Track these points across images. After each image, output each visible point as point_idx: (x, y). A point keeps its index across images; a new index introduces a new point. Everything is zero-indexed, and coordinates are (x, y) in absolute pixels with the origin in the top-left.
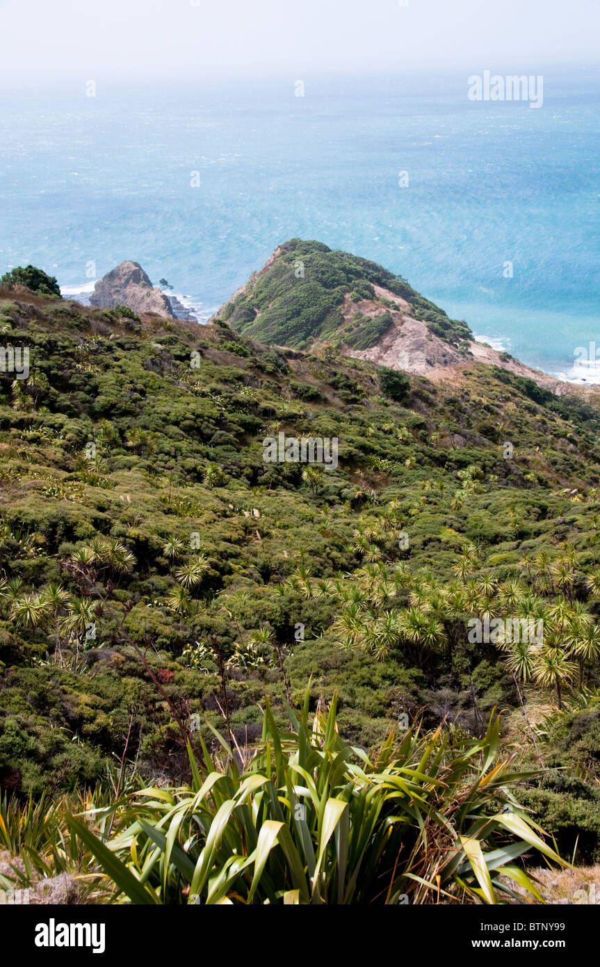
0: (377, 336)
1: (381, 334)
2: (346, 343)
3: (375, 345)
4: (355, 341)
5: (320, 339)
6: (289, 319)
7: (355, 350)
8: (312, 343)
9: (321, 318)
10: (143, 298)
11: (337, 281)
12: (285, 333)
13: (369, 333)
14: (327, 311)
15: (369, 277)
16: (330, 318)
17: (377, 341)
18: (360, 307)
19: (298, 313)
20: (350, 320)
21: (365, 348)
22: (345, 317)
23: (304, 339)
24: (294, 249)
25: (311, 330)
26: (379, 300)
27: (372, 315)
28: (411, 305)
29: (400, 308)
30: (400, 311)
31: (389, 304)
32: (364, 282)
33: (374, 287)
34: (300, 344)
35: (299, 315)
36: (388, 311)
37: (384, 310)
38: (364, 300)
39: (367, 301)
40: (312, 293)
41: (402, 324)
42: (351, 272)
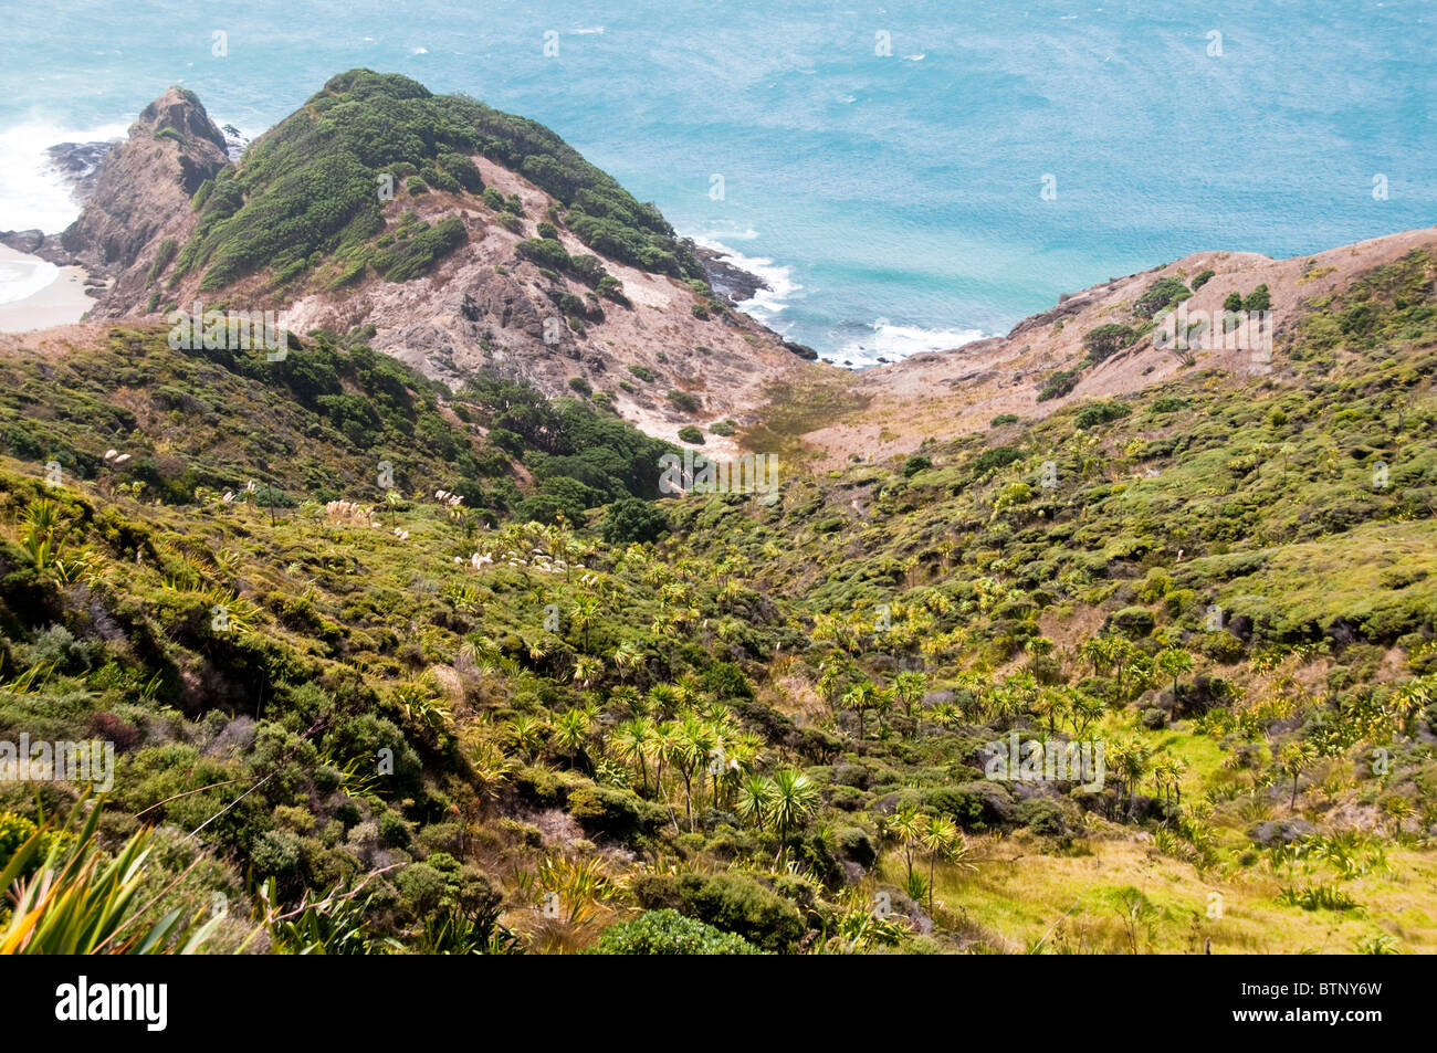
0: (428, 257)
1: (436, 256)
2: (375, 268)
3: (425, 275)
4: (390, 265)
5: (334, 258)
6: (282, 219)
7: (389, 280)
8: (317, 264)
9: (344, 219)
10: (149, 159)
11: (393, 152)
12: (272, 242)
13: (415, 252)
14: (354, 209)
15: (485, 148)
16: (358, 221)
17: (428, 268)
18: (418, 204)
19: (300, 208)
20: (394, 226)
21: (405, 280)
22: (388, 221)
23: (306, 255)
24: (344, 90)
25: (321, 241)
26: (481, 193)
27: (434, 219)
28: (558, 203)
29: (526, 209)
30: (523, 215)
31: (502, 201)
32: (458, 158)
33: (480, 166)
34: (295, 264)
35: (304, 211)
36: (465, 215)
37: (458, 212)
38: (432, 191)
39: (438, 193)
40: (337, 174)
41: (482, 238)
42: (443, 137)
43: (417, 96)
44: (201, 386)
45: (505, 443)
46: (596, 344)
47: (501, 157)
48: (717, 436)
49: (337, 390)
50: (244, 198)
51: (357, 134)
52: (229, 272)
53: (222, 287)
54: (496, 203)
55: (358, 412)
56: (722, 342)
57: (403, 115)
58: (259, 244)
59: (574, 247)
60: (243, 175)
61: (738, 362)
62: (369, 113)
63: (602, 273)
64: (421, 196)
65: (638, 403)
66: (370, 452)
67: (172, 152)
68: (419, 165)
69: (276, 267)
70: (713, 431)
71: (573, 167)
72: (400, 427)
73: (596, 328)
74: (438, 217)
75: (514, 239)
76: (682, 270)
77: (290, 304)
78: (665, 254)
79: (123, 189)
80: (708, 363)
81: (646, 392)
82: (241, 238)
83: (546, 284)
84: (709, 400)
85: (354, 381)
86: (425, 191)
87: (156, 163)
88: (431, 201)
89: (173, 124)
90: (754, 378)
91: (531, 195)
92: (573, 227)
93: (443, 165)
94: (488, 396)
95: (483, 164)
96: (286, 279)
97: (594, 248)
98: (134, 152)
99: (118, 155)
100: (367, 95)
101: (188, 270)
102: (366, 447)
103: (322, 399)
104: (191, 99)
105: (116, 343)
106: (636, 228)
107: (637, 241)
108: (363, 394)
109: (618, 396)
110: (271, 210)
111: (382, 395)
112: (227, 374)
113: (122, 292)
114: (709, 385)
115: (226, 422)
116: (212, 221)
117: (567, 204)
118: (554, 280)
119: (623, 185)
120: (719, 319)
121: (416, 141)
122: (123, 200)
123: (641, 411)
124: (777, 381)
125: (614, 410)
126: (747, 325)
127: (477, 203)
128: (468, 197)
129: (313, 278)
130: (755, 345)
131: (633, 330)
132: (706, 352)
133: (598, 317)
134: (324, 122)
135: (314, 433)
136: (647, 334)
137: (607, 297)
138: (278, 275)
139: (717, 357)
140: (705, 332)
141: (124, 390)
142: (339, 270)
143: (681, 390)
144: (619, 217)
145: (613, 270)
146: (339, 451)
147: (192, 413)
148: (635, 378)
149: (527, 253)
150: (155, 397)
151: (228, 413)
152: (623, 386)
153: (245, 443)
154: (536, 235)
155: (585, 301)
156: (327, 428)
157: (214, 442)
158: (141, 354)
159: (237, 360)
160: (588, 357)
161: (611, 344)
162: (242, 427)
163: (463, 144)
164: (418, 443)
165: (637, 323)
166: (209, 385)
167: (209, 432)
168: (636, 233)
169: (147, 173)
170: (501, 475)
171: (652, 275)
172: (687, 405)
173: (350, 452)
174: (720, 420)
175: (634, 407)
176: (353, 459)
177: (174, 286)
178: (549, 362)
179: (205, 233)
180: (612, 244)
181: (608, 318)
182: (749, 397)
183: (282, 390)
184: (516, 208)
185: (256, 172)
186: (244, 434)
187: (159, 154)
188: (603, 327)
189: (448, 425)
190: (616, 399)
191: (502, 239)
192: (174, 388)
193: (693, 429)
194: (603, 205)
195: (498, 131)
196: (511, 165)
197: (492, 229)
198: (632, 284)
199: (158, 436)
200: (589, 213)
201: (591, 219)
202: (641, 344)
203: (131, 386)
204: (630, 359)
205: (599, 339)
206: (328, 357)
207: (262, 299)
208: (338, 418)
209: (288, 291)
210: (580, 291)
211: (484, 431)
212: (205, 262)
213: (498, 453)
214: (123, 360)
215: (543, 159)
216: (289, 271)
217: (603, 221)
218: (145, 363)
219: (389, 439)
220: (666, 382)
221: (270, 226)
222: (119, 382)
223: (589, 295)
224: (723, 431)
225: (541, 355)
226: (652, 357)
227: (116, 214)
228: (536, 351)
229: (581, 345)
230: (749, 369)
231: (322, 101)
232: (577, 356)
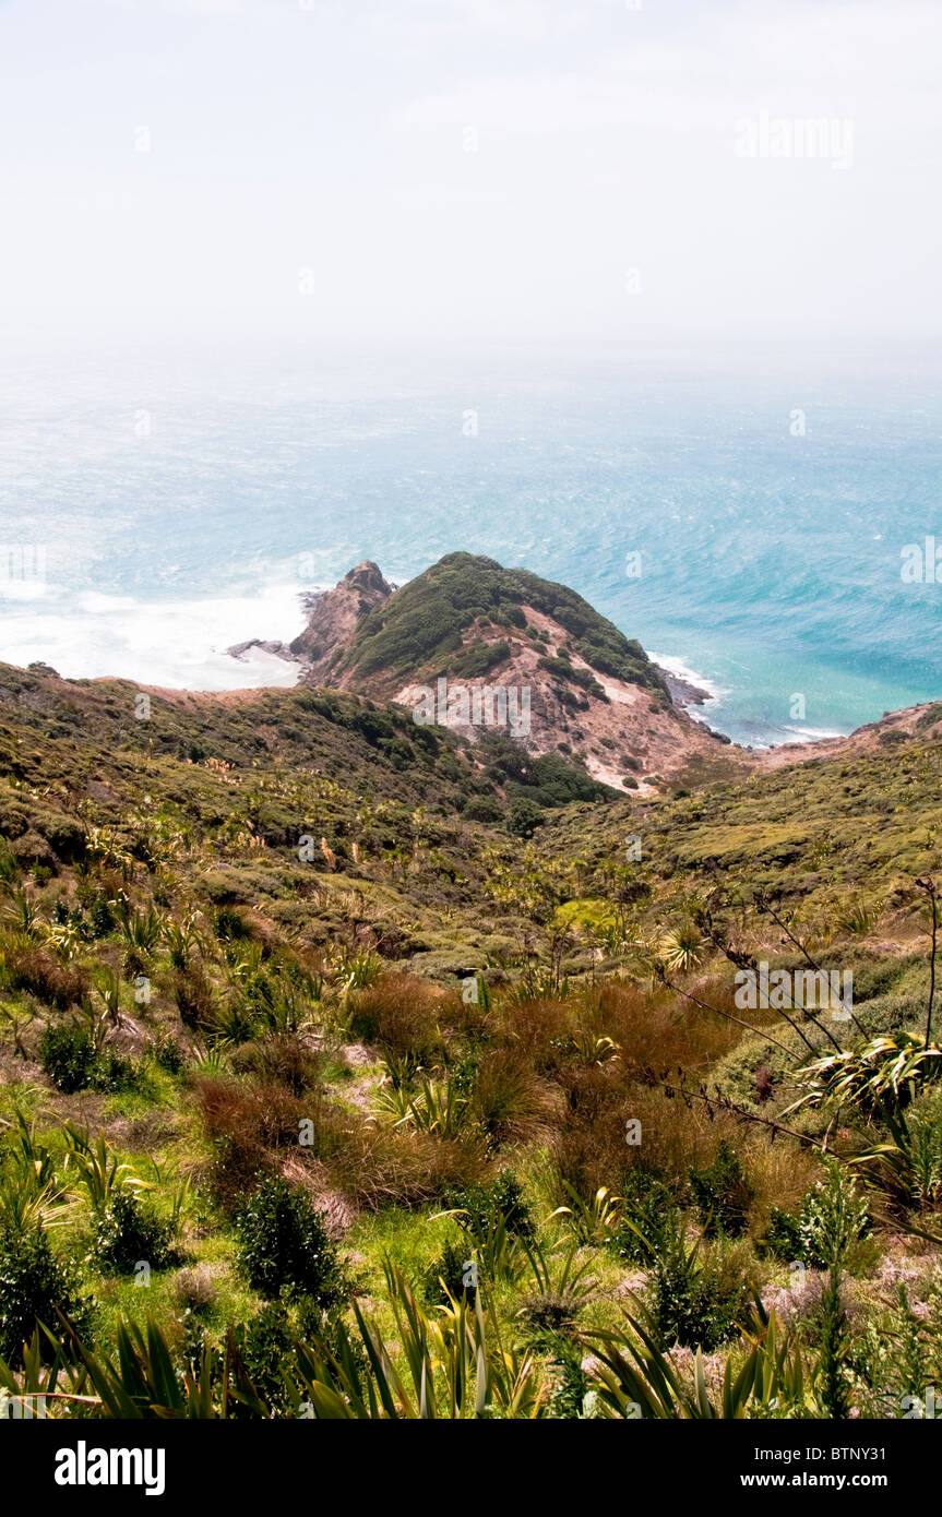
0: (485, 665)
1: (490, 665)
2: (453, 669)
4: (460, 670)
5: (430, 662)
6: (403, 638)
7: (461, 677)
8: (420, 666)
9: (438, 639)
10: (343, 601)
12: (395, 651)
13: (478, 661)
14: (446, 633)
15: (532, 601)
16: (447, 641)
17: (484, 671)
18: (483, 633)
19: (415, 631)
20: (467, 645)
21: (470, 678)
22: (465, 642)
23: (414, 660)
24: (450, 563)
25: (424, 652)
26: (524, 627)
27: (492, 642)
28: (572, 637)
29: (552, 639)
30: (549, 643)
31: (537, 634)
32: (514, 607)
33: (526, 612)
34: (408, 665)
35: (415, 633)
36: (510, 640)
37: (506, 639)
38: (493, 626)
39: (496, 626)
40: (438, 612)
41: (519, 655)
42: (505, 594)
43: (492, 568)
44: (308, 727)
45: (493, 775)
46: (581, 724)
47: (539, 606)
48: (647, 785)
49: (391, 735)
50: (384, 625)
51: (453, 590)
52: (370, 668)
53: (364, 677)
54: (533, 634)
55: (401, 749)
56: (665, 727)
57: (482, 579)
58: (388, 652)
59: (578, 663)
60: (385, 611)
61: (672, 741)
62: (461, 576)
63: (593, 680)
64: (486, 628)
65: (601, 761)
66: (404, 773)
67: (355, 598)
68: (487, 609)
69: (396, 666)
70: (645, 782)
71: (586, 615)
72: (425, 760)
73: (582, 713)
74: (494, 641)
75: (538, 656)
76: (648, 682)
77: (402, 689)
78: (638, 671)
79: (326, 618)
80: (651, 739)
81: (608, 755)
82: (378, 648)
83: (554, 685)
84: (647, 763)
85: (405, 732)
86: (489, 625)
87: (346, 604)
88: (492, 631)
89: (361, 582)
90: (681, 751)
91: (555, 630)
92: (581, 651)
93: (503, 610)
94: (491, 747)
95: (528, 611)
96: (400, 674)
97: (591, 665)
98: (335, 597)
99: (326, 599)
100: (462, 567)
101: (347, 667)
102: (402, 770)
103: (381, 740)
104: (374, 567)
105: (265, 700)
106: (623, 655)
107: (621, 663)
108: (409, 740)
109: (588, 755)
110: (397, 632)
111: (421, 741)
112: (325, 721)
113: (312, 677)
114: (650, 753)
115: (318, 748)
116: (364, 638)
117: (578, 637)
118: (559, 682)
119: (618, 628)
120: (666, 714)
121: (488, 595)
122: (325, 624)
123: (602, 766)
124: (695, 754)
125: (584, 764)
126: (684, 719)
127: (521, 634)
128: (515, 629)
129: (416, 674)
130: (686, 731)
131: (607, 717)
132: (652, 733)
133: (585, 707)
134: (434, 581)
135: (372, 759)
136: (615, 719)
137: (594, 695)
138: (396, 671)
139: (659, 737)
140: (655, 720)
141: (265, 726)
142: (432, 670)
143: (630, 755)
144: (611, 647)
145: (599, 678)
146: (384, 770)
147: (299, 742)
148: (602, 746)
149: (547, 666)
150: (280, 731)
151: (321, 744)
152: (593, 750)
153: (327, 760)
154: (555, 655)
155: (577, 696)
156: (381, 756)
157: (308, 759)
158: (278, 707)
159: (334, 714)
160: (573, 730)
161: (590, 724)
162: (326, 751)
163: (517, 598)
164: (436, 770)
165: (611, 712)
166: (313, 727)
167: (307, 753)
168: (620, 657)
169: (340, 609)
170: (487, 794)
171: (627, 684)
172: (631, 764)
173: (392, 772)
174: (652, 775)
175: (597, 763)
176: (392, 776)
177: (338, 676)
178: (547, 732)
179: (359, 644)
180: (603, 663)
181: (592, 708)
182: (675, 763)
183: (357, 733)
184: (545, 638)
185: (392, 610)
186: (326, 756)
187: (348, 599)
188: (587, 713)
189: (459, 763)
190: (586, 758)
191: (530, 656)
192: (293, 727)
193: (632, 779)
194: (602, 640)
195: (542, 592)
196: (546, 612)
197: (526, 649)
198: (611, 688)
199: (277, 753)
200: (592, 643)
201: (592, 647)
202: (610, 725)
203: (269, 725)
204: (602, 734)
205: (584, 720)
206: (391, 716)
207: (386, 685)
208: (388, 753)
209: (401, 681)
210: (576, 692)
211: (481, 766)
212: (357, 662)
213: (488, 781)
214: (267, 710)
215: (567, 609)
216: (402, 669)
217: (599, 649)
218: (279, 712)
219: (418, 766)
220: (623, 749)
221: (395, 642)
222: (262, 722)
223: (581, 693)
224: (650, 782)
225: (543, 727)
226: (616, 733)
227: (320, 633)
228: (540, 724)
229: (570, 723)
230: (679, 746)
231: (434, 571)
232: (566, 729)
